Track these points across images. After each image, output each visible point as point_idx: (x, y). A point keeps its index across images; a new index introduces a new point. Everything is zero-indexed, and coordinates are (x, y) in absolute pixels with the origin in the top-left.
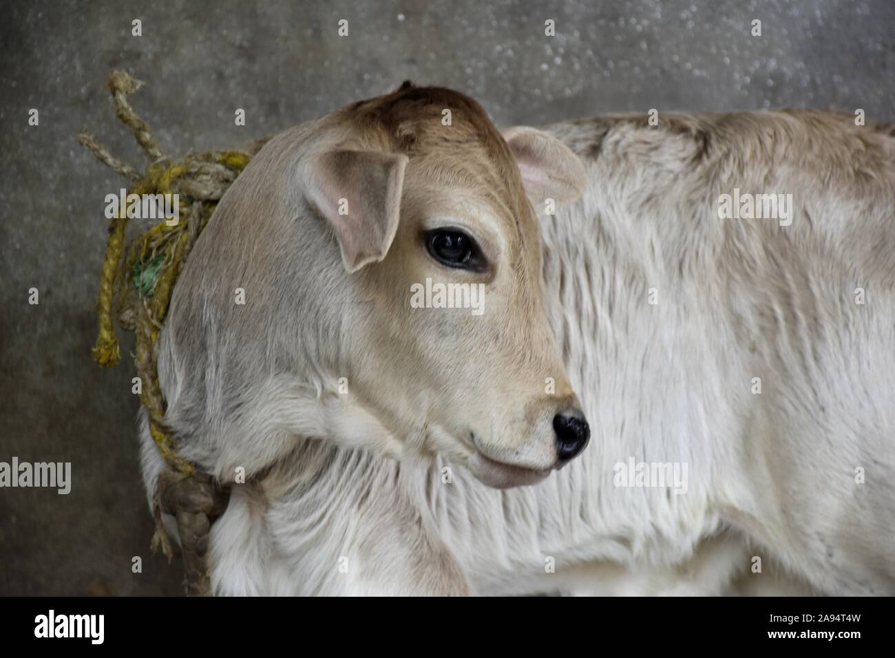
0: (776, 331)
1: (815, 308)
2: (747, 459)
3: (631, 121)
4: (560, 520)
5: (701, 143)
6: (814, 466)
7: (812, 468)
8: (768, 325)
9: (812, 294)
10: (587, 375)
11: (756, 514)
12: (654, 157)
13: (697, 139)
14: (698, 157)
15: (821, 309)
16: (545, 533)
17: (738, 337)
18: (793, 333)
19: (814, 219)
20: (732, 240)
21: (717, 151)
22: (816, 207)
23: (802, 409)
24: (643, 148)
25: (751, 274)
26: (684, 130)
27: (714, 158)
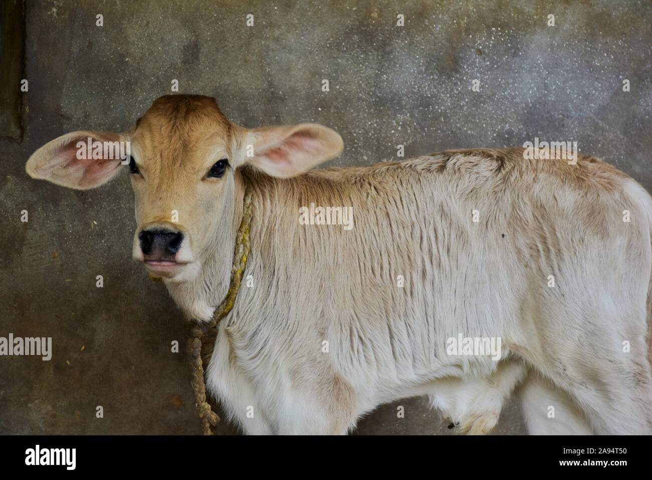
0: (539, 256)
1: (559, 245)
2: (523, 320)
3: (461, 153)
4: (424, 359)
5: (500, 162)
6: (558, 324)
7: (557, 325)
8: (535, 254)
9: (557, 237)
10: (435, 285)
11: (528, 347)
12: (475, 169)
13: (497, 160)
14: (499, 169)
15: (562, 245)
16: (417, 365)
17: (519, 260)
18: (548, 257)
19: (558, 200)
20: (516, 210)
21: (508, 166)
22: (559, 194)
23: (552, 295)
24: (469, 165)
25: (526, 227)
26: (490, 156)
27: (507, 170)
